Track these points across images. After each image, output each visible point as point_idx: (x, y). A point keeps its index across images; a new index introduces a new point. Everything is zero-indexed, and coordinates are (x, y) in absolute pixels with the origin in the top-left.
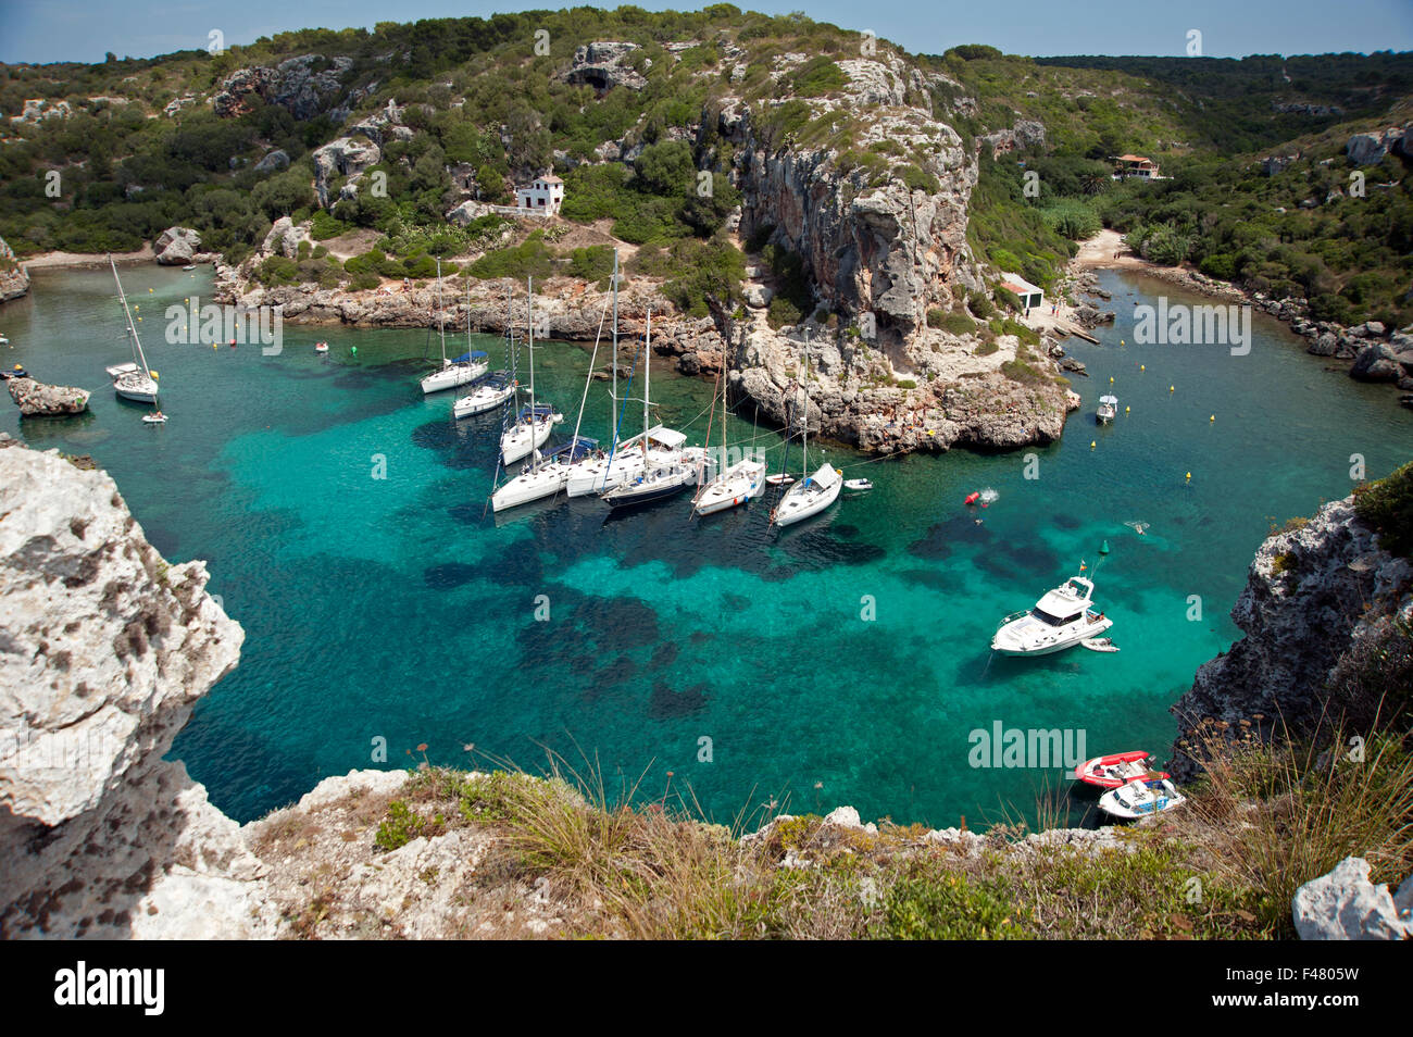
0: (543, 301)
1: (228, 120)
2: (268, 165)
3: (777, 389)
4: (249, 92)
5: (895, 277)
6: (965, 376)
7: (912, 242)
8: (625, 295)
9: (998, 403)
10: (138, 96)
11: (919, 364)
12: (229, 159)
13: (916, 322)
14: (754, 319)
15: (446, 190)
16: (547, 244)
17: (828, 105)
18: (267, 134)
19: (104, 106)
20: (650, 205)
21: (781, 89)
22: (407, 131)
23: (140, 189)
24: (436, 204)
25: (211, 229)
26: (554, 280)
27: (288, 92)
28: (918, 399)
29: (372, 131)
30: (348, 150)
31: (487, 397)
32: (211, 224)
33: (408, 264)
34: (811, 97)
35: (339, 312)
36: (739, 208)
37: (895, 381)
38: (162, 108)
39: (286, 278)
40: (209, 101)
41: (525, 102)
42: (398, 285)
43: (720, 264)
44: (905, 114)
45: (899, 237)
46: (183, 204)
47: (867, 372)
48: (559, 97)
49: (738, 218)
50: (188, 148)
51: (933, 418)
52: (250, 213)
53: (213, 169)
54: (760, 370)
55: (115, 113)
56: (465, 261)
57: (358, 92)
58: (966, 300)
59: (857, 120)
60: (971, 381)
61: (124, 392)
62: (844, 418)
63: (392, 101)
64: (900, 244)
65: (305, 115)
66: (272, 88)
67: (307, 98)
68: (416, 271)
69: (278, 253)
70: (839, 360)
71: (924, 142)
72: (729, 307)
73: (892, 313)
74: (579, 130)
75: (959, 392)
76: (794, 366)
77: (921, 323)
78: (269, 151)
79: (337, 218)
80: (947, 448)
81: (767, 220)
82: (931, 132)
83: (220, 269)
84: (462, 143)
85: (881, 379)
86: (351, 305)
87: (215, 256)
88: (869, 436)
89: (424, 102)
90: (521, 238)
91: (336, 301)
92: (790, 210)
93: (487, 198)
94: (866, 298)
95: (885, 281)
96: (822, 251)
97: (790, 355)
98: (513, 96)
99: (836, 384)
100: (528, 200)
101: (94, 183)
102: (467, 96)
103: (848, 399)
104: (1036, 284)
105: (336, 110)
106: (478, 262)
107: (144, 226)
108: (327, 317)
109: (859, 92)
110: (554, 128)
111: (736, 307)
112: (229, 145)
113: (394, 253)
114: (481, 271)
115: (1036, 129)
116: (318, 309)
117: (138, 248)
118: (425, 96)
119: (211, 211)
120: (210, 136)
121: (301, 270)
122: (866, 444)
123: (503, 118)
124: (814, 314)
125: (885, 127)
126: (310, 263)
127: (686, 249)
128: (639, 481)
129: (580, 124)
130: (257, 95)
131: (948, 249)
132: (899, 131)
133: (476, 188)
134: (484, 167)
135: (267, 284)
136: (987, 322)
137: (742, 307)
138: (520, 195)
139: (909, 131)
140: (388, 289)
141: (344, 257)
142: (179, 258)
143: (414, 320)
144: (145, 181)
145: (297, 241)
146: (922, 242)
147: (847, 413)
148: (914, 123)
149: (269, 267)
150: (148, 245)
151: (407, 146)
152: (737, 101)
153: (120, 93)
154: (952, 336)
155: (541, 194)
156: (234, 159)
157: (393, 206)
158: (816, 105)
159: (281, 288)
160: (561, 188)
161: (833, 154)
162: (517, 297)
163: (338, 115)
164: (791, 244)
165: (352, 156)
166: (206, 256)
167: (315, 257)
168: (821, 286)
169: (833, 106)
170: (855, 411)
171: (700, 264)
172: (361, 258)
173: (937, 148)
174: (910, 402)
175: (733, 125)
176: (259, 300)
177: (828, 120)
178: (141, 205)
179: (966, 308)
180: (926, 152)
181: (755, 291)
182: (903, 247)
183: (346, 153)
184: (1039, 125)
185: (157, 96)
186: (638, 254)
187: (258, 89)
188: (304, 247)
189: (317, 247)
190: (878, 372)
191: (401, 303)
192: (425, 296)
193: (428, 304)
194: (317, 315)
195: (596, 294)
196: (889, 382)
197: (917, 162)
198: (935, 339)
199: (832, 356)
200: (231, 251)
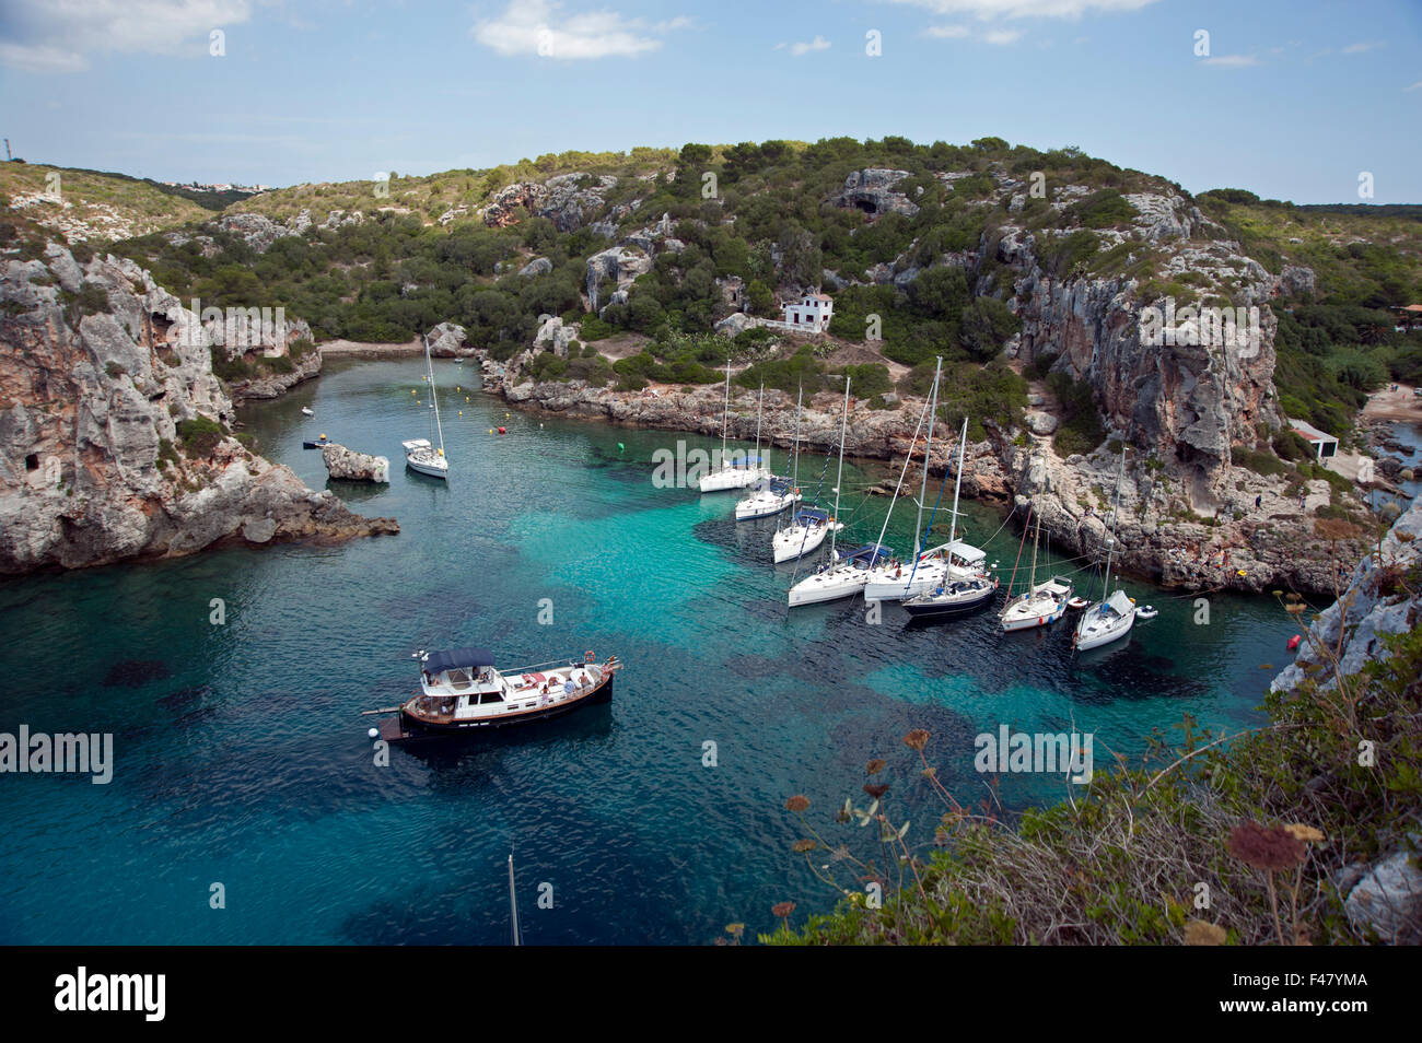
0: (811, 414)
1: (495, 229)
2: (531, 272)
3: (1071, 517)
4: (517, 205)
5: (1203, 410)
6: (1277, 517)
7: (1222, 376)
8: (898, 414)
9: (1316, 548)
10: (418, 207)
11: (1222, 501)
12: (494, 264)
13: (1222, 458)
14: (1038, 445)
15: (715, 301)
16: (818, 361)
17: (1119, 238)
18: (532, 243)
19: (390, 215)
20: (924, 326)
21: (1065, 219)
22: (679, 243)
23: (415, 287)
24: (706, 314)
25: (476, 327)
26: (823, 395)
27: (554, 206)
28: (1225, 537)
29: (645, 242)
30: (622, 258)
31: (767, 502)
32: (477, 321)
33: (676, 369)
34: (1098, 227)
35: (606, 410)
36: (1018, 335)
37: (1198, 518)
38: (437, 217)
39: (555, 374)
40: (480, 212)
41: (797, 222)
42: (664, 388)
43: (1000, 389)
44: (1207, 247)
45: (1209, 369)
46: (452, 303)
47: (1167, 506)
48: (831, 219)
49: (1017, 345)
50: (460, 253)
51: (1242, 558)
52: (519, 313)
53: (479, 273)
54: (1051, 496)
55: (398, 221)
56: (730, 371)
57: (622, 207)
58: (1270, 439)
59: (1155, 251)
60: (1285, 523)
61: (417, 465)
62: (1145, 550)
63: (666, 215)
64: (1209, 376)
65: (567, 227)
66: (538, 203)
67: (572, 212)
68: (684, 377)
69: (548, 350)
70: (1135, 493)
71: (1231, 274)
72: (1009, 433)
73: (1198, 446)
74: (851, 251)
75: (1270, 532)
76: (1085, 495)
77: (1227, 460)
78: (532, 259)
79: (606, 321)
80: (1260, 590)
81: (1048, 348)
82: (1238, 265)
83: (485, 363)
84: (733, 257)
85: (1183, 515)
86: (618, 405)
87: (477, 352)
88: (1173, 570)
89: (697, 218)
90: (790, 352)
91: (602, 400)
92: (1077, 339)
93: (755, 311)
94: (1168, 430)
95: (1192, 411)
96: (1118, 380)
97: (1080, 483)
98: (783, 215)
99: (1132, 516)
100: (797, 316)
101: (375, 281)
102: (738, 215)
103: (1149, 532)
104: (1328, 432)
105: (598, 224)
106: (745, 372)
107: (417, 321)
108: (594, 414)
109: (1150, 225)
110: (825, 247)
111: (1017, 433)
112: (497, 251)
113: (662, 357)
114: (748, 381)
115: (1305, 275)
116: (584, 406)
117: (409, 340)
118: (698, 211)
119: (477, 310)
120: (479, 243)
121: (570, 367)
122: (1169, 578)
123: (775, 236)
124: (1106, 444)
125: (1187, 260)
126: (579, 361)
127: (962, 373)
128: (939, 593)
129: (850, 246)
130: (524, 208)
131: (1256, 385)
132: (1202, 263)
133: (744, 302)
134: (755, 281)
135: (537, 378)
136: (1294, 464)
137: (1024, 433)
138: (789, 312)
139: (1212, 264)
140: (655, 392)
141: (613, 359)
142: (446, 351)
143: (680, 423)
144: (420, 280)
145: (568, 340)
146: (1231, 376)
147: (1147, 545)
148: (1217, 256)
149: (540, 363)
150: (418, 338)
151: (677, 257)
152: (1018, 230)
153: (404, 204)
154: (1258, 476)
155: (811, 310)
156: (499, 265)
157: (663, 313)
158: (1106, 236)
159: (550, 383)
160: (830, 305)
161: (1133, 283)
162: (785, 409)
163: (599, 228)
164: (1076, 374)
165: (625, 264)
166: (470, 351)
167: (585, 356)
168: (1112, 417)
169: (1123, 238)
170: (1157, 544)
171: (977, 388)
172: (630, 360)
173: (1245, 282)
174: (1216, 539)
175: (1014, 255)
176: (528, 393)
177: (1122, 251)
178: (416, 301)
179: (1271, 448)
180: (1234, 284)
181: (1039, 419)
182: (1213, 379)
183: (620, 260)
184: (1309, 270)
185: (435, 207)
186: (910, 374)
187: (525, 203)
188: (573, 347)
189: (587, 347)
190: (1178, 506)
191: (668, 406)
192: (692, 401)
193: (694, 409)
194: (583, 411)
195: (867, 411)
196: (1193, 519)
197: (1225, 293)
198: (1240, 478)
199: (1127, 487)
200: (496, 347)
